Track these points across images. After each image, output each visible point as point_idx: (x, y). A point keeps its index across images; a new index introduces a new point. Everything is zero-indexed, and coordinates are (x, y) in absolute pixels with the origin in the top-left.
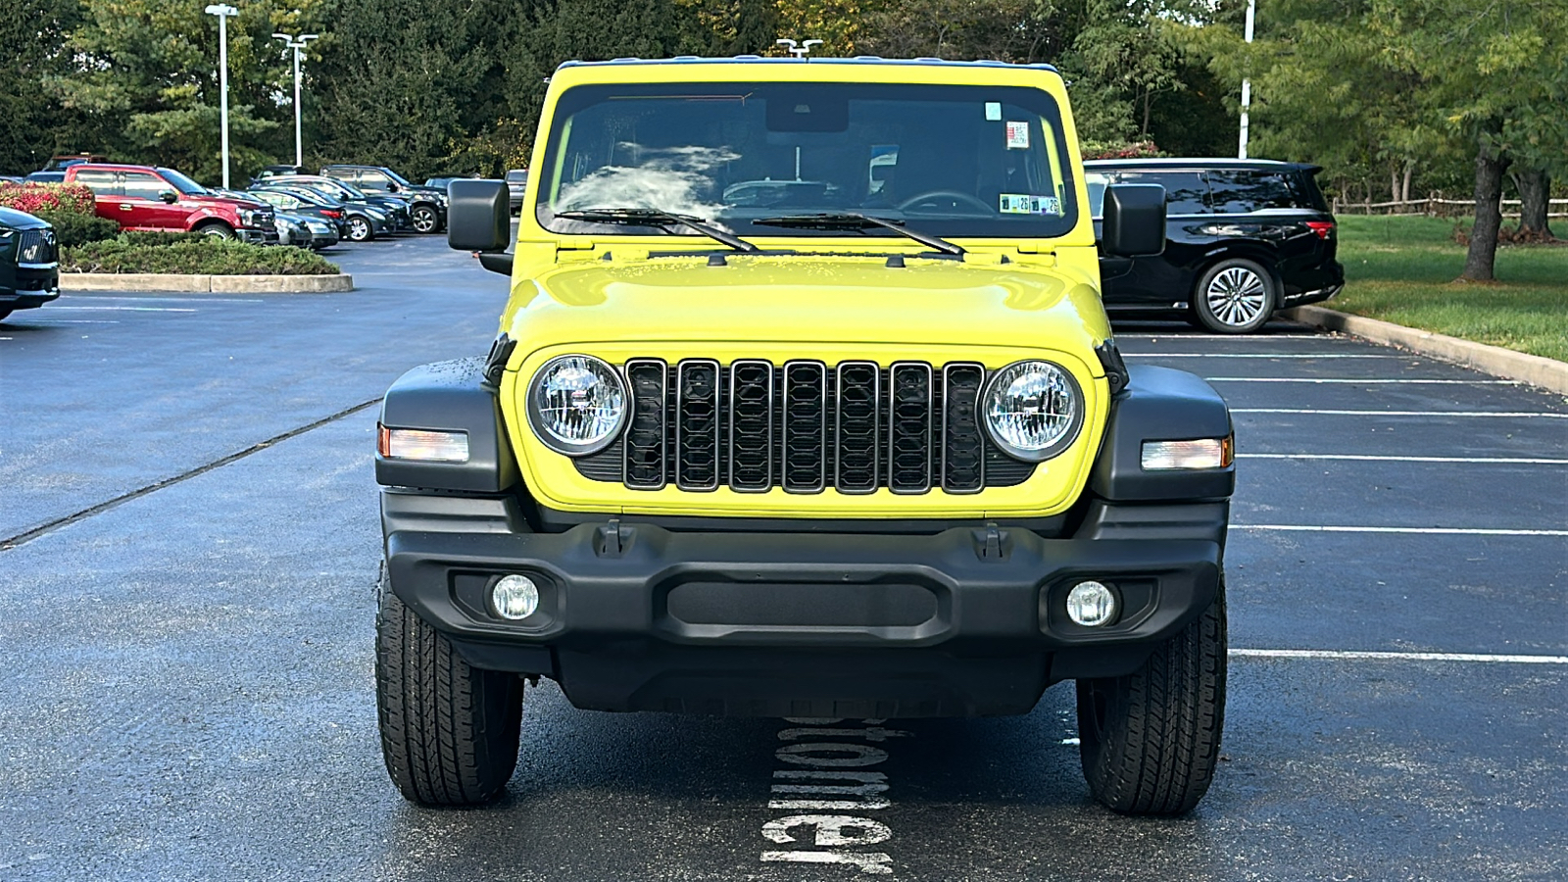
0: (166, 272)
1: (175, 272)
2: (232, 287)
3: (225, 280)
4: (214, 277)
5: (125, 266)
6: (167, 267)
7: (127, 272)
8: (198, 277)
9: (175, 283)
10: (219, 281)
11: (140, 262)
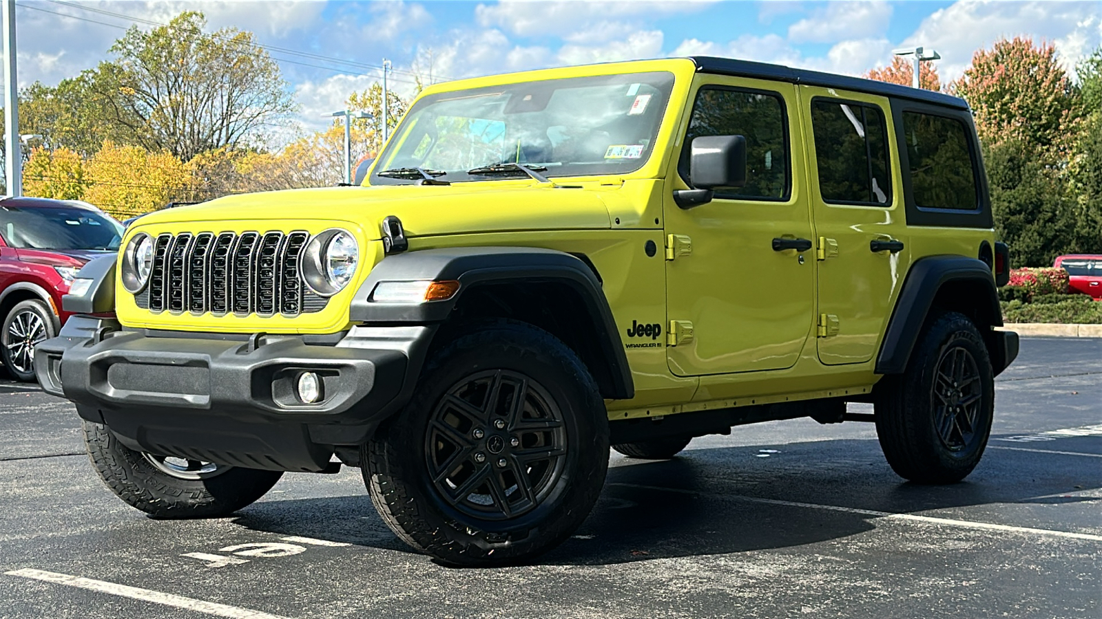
0: (1050, 322)
1: (1056, 322)
2: (1093, 332)
3: (1089, 328)
4: (1081, 325)
5: (1022, 318)
6: (1051, 319)
7: (1023, 322)
8: (1070, 326)
9: (1054, 329)
10: (1085, 329)
11: (1033, 316)
